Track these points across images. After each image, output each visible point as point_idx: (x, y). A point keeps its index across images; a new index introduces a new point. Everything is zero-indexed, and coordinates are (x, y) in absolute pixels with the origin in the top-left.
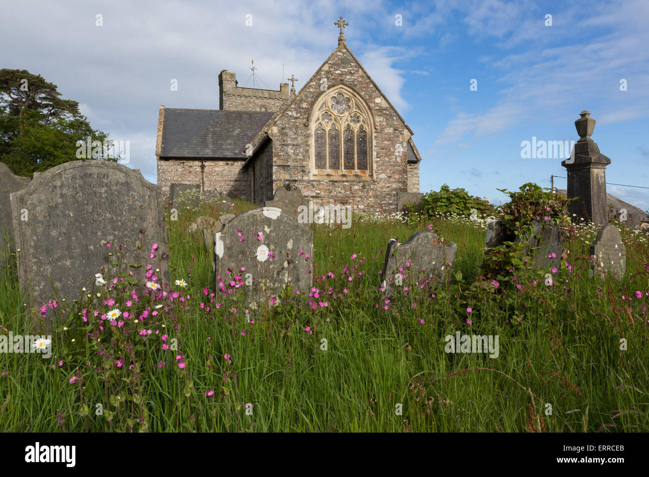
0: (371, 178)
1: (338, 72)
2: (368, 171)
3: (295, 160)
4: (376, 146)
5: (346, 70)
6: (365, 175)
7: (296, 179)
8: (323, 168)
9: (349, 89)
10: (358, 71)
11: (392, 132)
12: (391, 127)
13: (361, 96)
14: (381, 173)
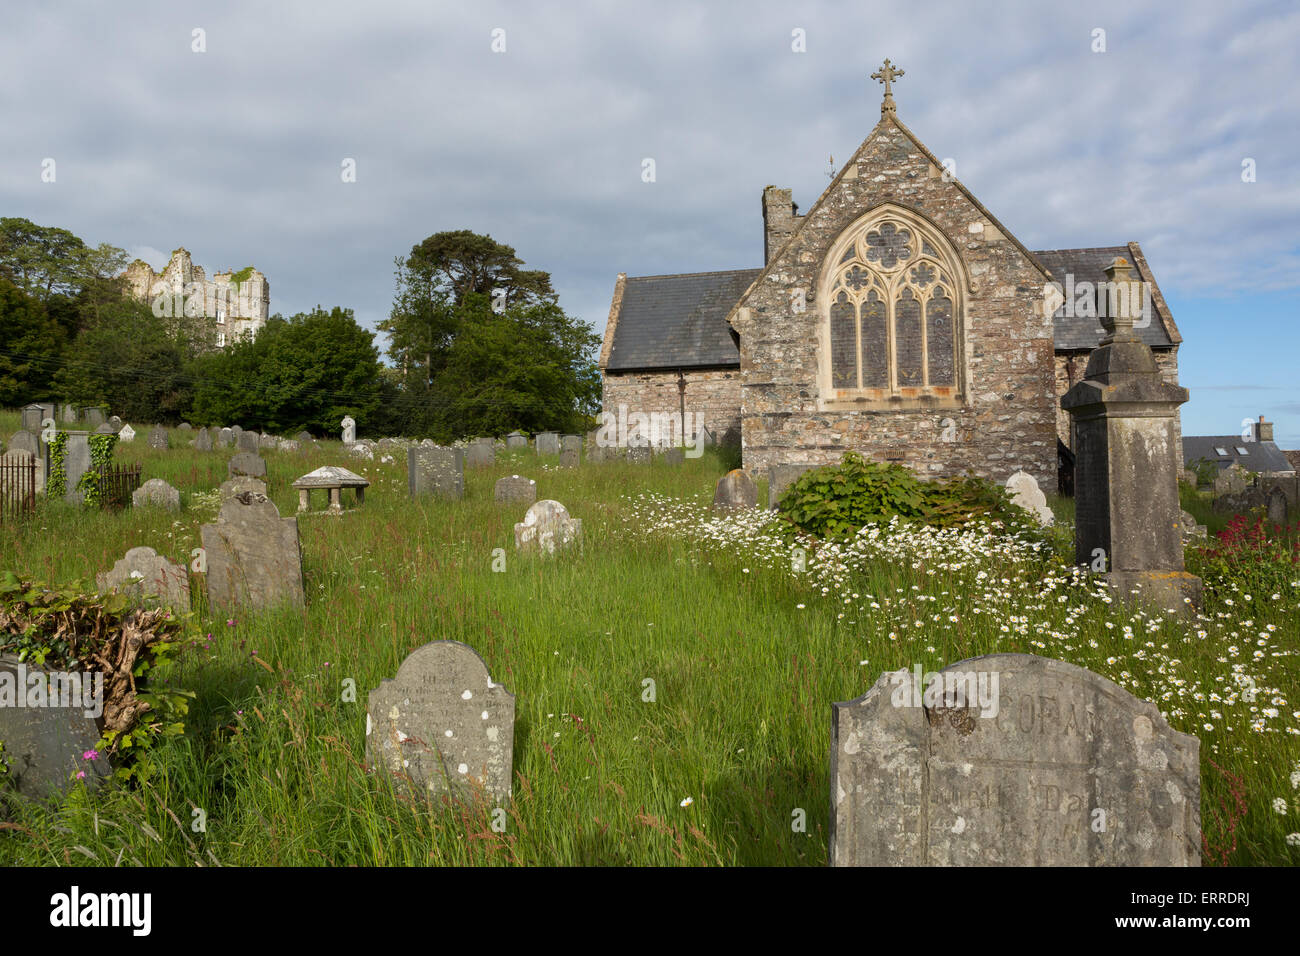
0: (960, 402)
1: (880, 178)
2: (956, 387)
3: (787, 372)
4: (972, 331)
5: (899, 172)
6: (945, 396)
7: (790, 410)
8: (848, 386)
9: (905, 212)
10: (925, 170)
11: (1012, 295)
12: (1010, 284)
13: (933, 224)
14: (986, 391)
